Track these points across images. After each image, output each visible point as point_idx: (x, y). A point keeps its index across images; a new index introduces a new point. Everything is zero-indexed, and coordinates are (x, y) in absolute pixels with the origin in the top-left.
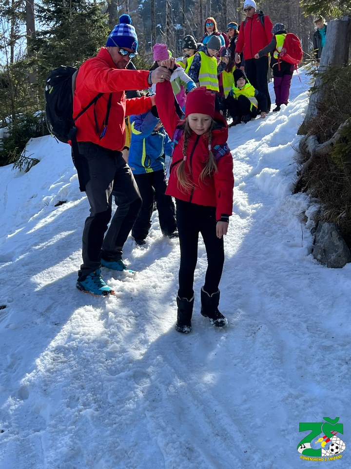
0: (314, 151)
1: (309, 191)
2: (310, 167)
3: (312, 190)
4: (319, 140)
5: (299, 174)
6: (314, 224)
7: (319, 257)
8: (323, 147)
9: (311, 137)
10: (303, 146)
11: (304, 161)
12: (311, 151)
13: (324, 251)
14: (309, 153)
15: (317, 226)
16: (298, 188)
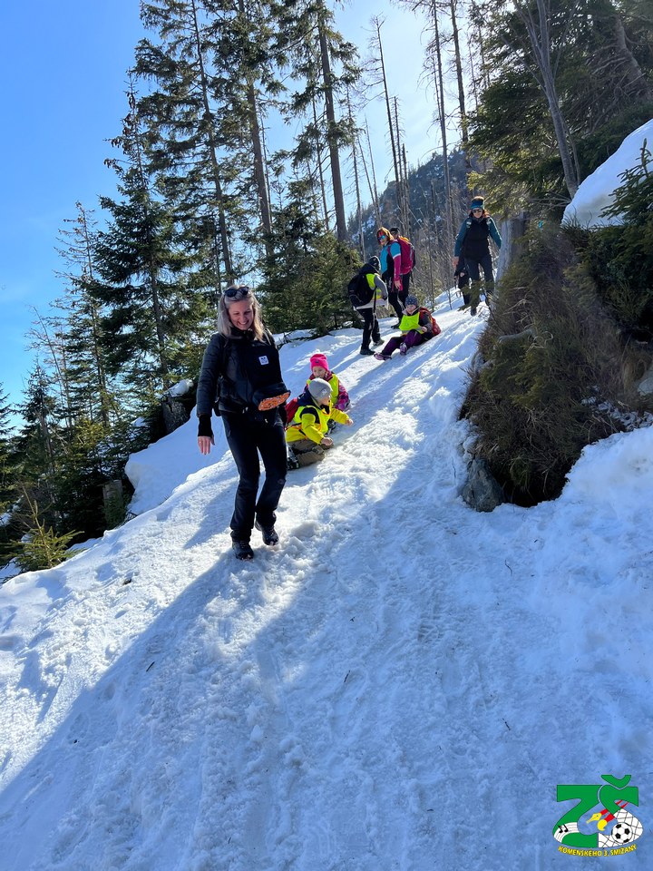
1: (471, 416)
3: (474, 416)
7: (468, 499)
13: (473, 492)
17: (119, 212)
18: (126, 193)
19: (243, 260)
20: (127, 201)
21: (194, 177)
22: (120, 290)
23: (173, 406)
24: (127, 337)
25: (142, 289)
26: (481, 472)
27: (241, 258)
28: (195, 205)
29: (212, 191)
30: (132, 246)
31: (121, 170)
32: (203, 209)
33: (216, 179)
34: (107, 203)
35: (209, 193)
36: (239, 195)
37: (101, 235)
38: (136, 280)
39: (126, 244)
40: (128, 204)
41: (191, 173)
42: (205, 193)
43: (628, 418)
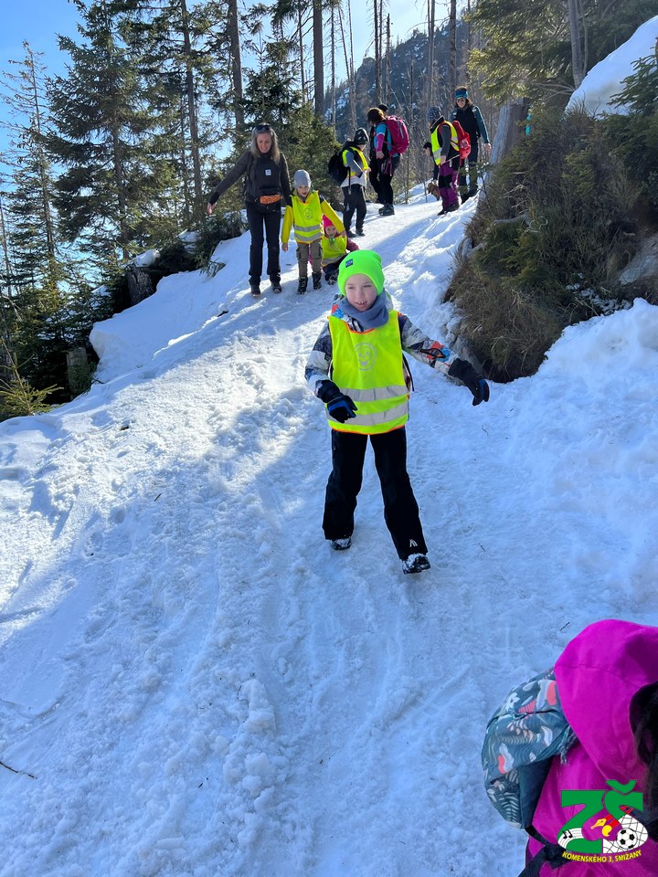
1: (456, 300)
17: (79, 55)
18: (88, 34)
19: (210, 127)
20: (89, 43)
21: (160, 24)
22: (78, 147)
23: (138, 276)
24: (86, 200)
25: (102, 148)
26: (464, 349)
27: (207, 125)
28: (161, 58)
29: (179, 43)
30: (94, 98)
31: (83, 6)
32: (169, 65)
33: (185, 30)
34: (66, 44)
35: (177, 46)
36: (208, 53)
37: (60, 81)
38: (97, 138)
39: (88, 95)
40: (90, 47)
41: (157, 20)
42: (172, 45)
43: (607, 305)
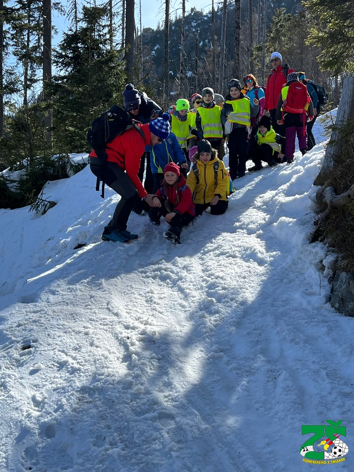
0: (331, 202)
1: (326, 240)
2: (327, 218)
3: (329, 240)
4: (336, 191)
5: (316, 223)
6: (331, 273)
7: (337, 305)
8: (341, 199)
9: (328, 188)
10: (320, 197)
11: (321, 211)
12: (328, 201)
13: (342, 299)
14: (326, 204)
15: (334, 274)
16: (314, 238)
